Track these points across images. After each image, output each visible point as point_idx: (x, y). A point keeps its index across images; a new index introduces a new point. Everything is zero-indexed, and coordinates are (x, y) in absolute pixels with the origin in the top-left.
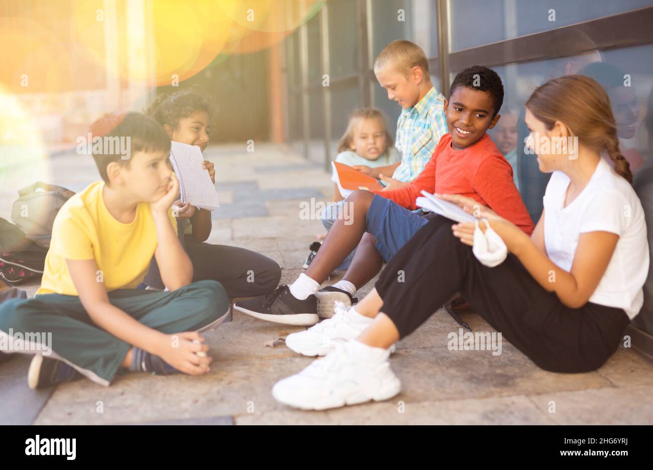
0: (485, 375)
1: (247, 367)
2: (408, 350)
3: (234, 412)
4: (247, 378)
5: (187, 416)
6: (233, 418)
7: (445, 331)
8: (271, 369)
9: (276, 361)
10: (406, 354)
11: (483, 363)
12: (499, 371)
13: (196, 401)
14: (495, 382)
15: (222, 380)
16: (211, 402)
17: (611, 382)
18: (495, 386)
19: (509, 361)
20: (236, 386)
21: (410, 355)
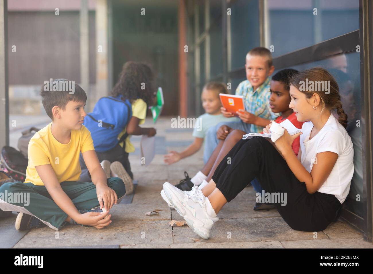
0: (261, 232)
1: (133, 224)
2: (223, 219)
3: (121, 244)
4: (132, 229)
5: (96, 244)
6: (119, 246)
7: (247, 211)
8: (146, 226)
9: (150, 222)
10: (221, 221)
11: (262, 226)
12: (269, 230)
13: (102, 238)
14: (265, 235)
15: (118, 229)
16: (110, 239)
17: (329, 237)
18: (264, 237)
19: (276, 226)
20: (125, 232)
21: (223, 221)
